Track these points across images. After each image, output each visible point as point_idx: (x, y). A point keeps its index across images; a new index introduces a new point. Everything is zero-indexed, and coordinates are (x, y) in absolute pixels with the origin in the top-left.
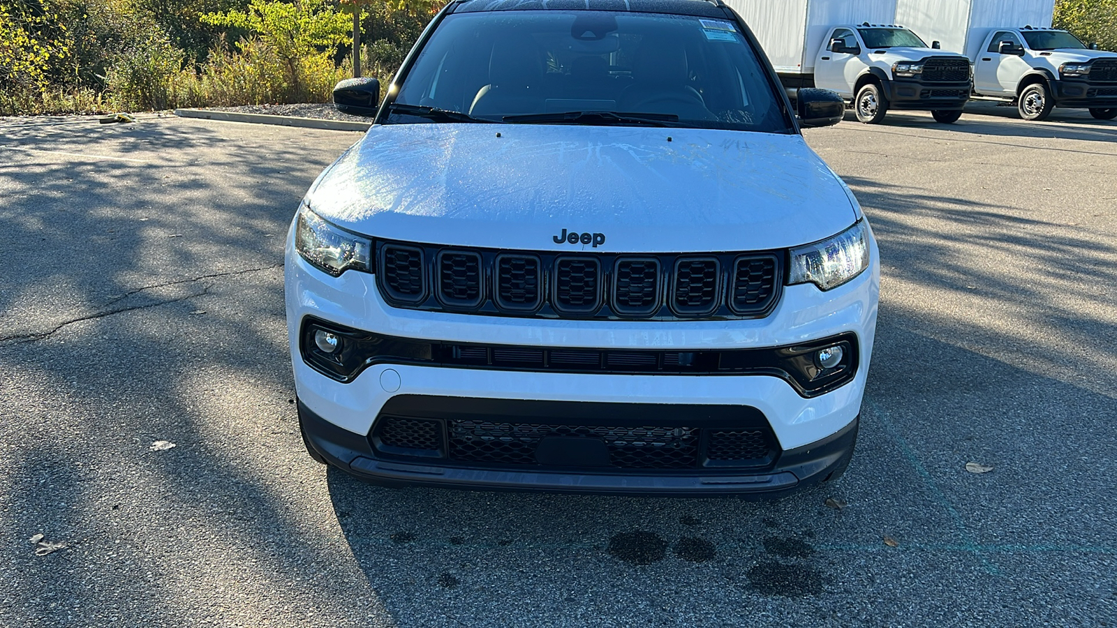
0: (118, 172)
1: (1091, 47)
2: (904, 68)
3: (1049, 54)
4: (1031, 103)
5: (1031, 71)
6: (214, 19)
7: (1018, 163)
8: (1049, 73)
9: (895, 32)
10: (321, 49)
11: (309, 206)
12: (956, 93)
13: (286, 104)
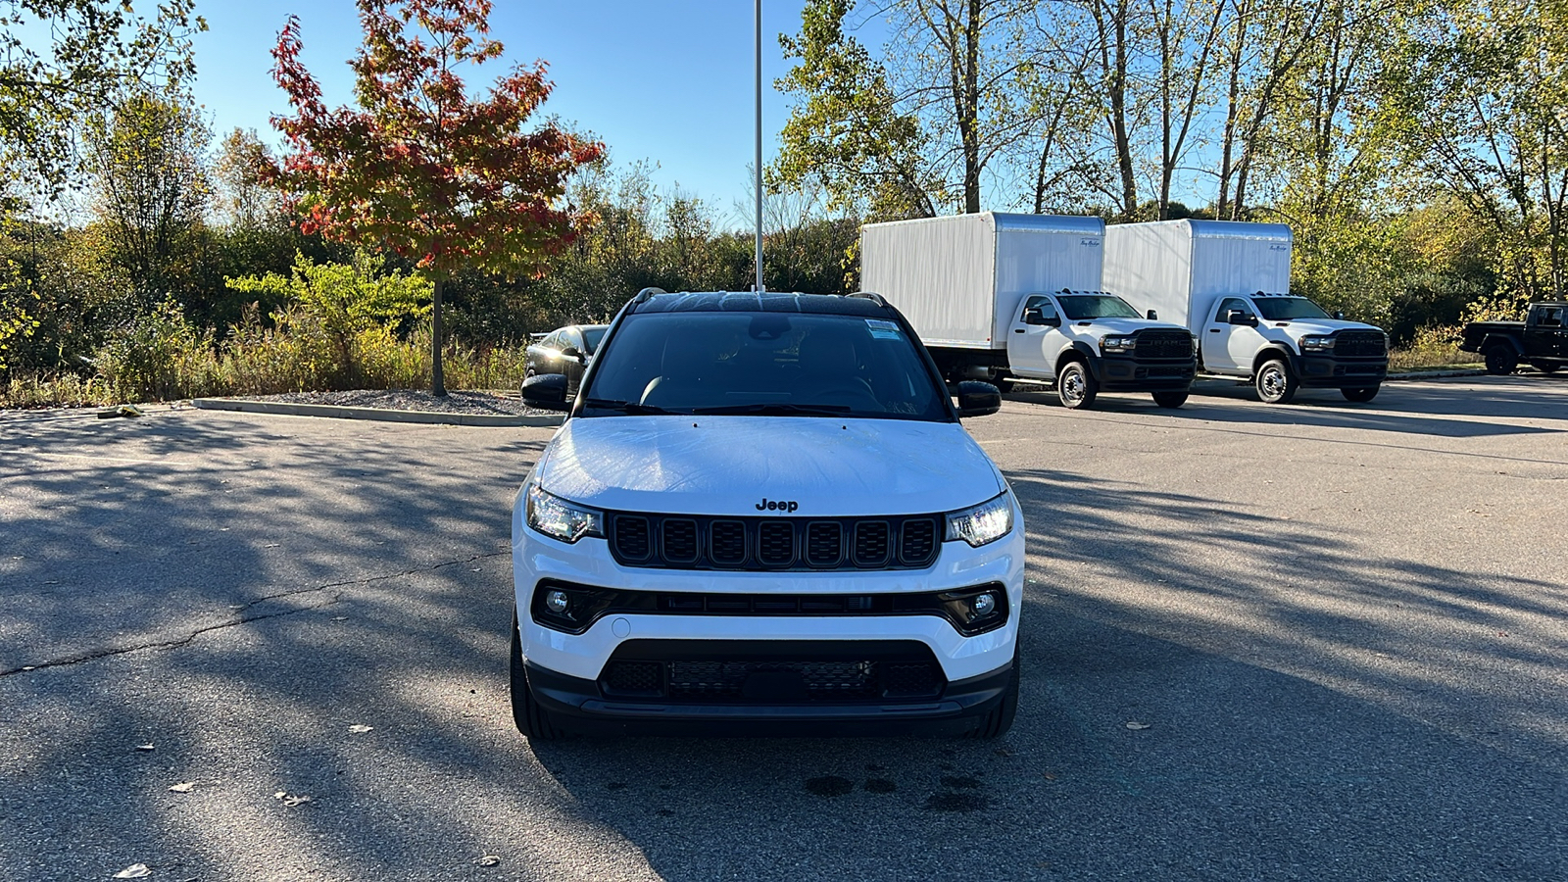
0: (170, 478)
1: (1336, 317)
2: (1113, 342)
3: (1285, 325)
4: (1270, 382)
5: (1267, 344)
6: (244, 284)
7: (1243, 454)
8: (1287, 347)
9: (1102, 300)
10: (382, 320)
11: (540, 488)
12: (1177, 372)
13: (339, 391)
